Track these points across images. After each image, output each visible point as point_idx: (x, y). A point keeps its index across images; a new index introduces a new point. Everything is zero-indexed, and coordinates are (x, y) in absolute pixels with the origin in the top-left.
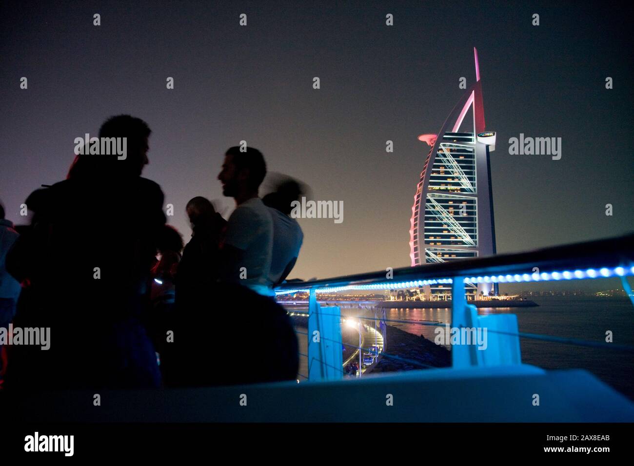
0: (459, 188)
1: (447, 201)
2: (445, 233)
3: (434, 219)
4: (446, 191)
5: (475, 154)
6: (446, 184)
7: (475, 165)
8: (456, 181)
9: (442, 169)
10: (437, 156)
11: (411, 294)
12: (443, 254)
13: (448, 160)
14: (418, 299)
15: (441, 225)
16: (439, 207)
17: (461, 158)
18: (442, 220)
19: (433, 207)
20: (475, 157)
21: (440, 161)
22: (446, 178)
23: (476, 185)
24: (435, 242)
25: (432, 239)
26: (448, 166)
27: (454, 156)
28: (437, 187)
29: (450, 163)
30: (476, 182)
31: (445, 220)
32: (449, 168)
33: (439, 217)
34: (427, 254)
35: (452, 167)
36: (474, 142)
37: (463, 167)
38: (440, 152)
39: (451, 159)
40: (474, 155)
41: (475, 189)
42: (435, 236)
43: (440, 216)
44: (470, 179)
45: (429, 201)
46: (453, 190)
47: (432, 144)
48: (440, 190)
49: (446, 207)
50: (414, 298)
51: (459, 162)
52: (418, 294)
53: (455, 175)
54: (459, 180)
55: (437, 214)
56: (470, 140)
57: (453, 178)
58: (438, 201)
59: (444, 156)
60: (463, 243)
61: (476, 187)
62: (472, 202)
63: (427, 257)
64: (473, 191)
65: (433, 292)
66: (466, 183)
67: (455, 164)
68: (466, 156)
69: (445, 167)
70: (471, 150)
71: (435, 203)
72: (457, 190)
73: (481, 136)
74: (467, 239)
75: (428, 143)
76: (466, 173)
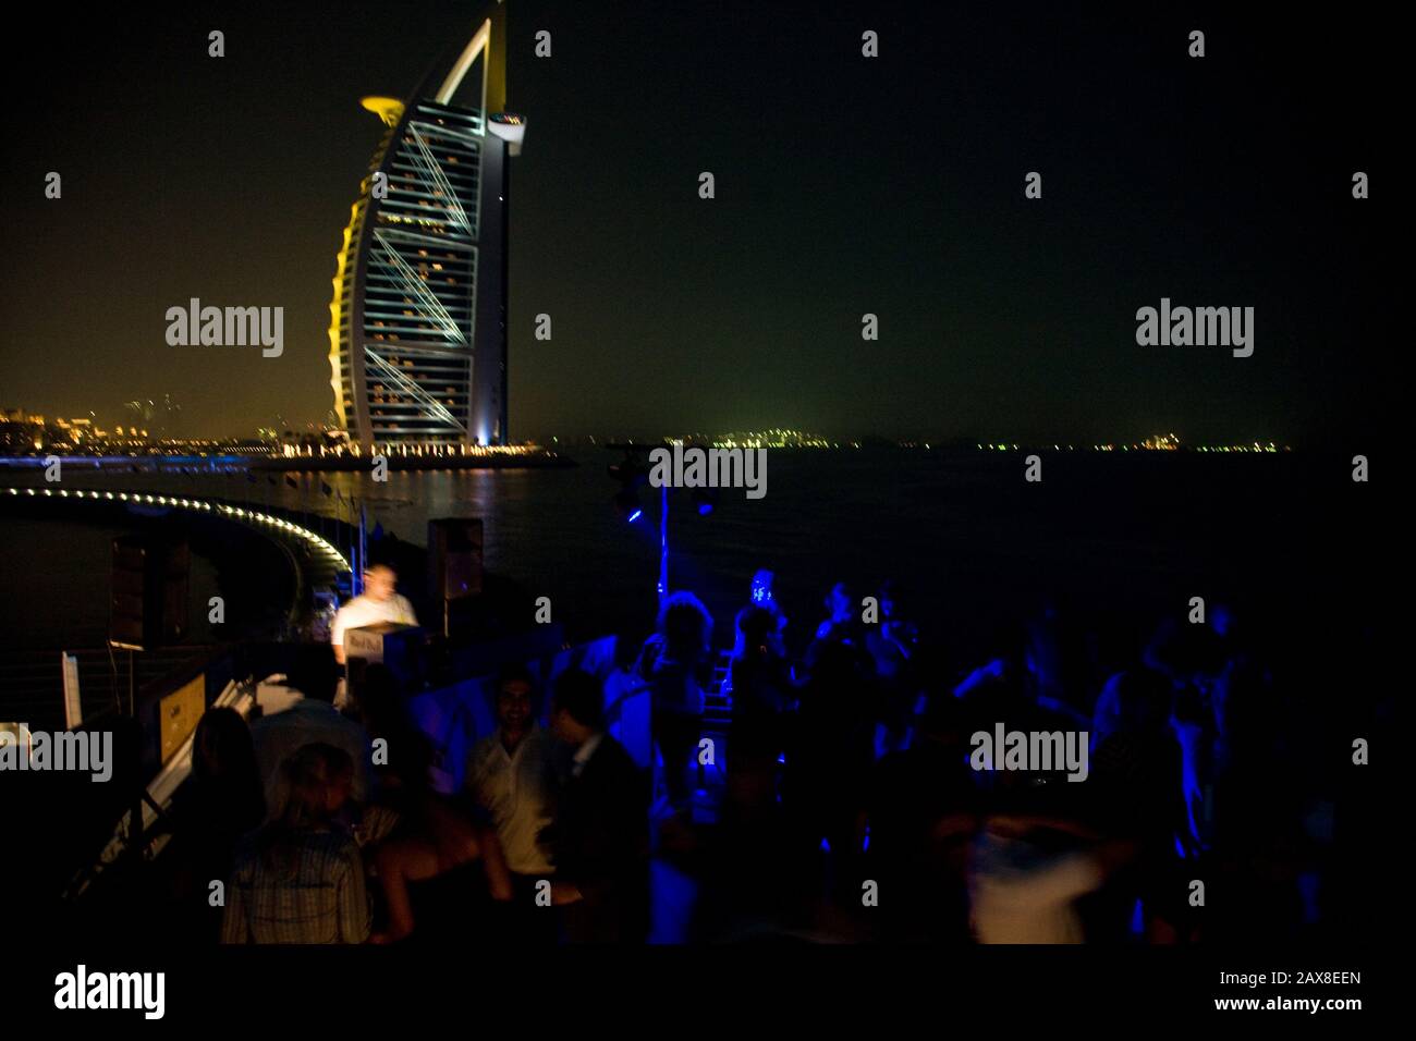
0: (441, 223)
1: (416, 249)
2: (409, 316)
3: (386, 284)
4: (415, 227)
5: (481, 157)
6: (417, 212)
7: (479, 180)
8: (437, 208)
9: (408, 179)
10: (402, 149)
11: (332, 443)
12: (401, 361)
13: (424, 162)
14: (346, 452)
15: (400, 298)
16: (397, 260)
17: (452, 161)
18: (402, 287)
19: (387, 258)
20: (481, 162)
21: (406, 161)
22: (416, 200)
23: (478, 221)
24: (386, 334)
25: (381, 327)
26: (422, 174)
27: (436, 154)
28: (395, 218)
29: (427, 167)
30: (478, 215)
31: (410, 290)
32: (426, 179)
33: (398, 283)
34: (370, 360)
35: (430, 177)
36: (481, 132)
37: (453, 181)
38: (408, 141)
39: (429, 158)
40: (478, 159)
41: (474, 231)
42: (386, 322)
43: (400, 279)
44: (467, 208)
45: (378, 245)
46: (430, 228)
47: (391, 120)
48: (402, 225)
49: (413, 262)
50: (339, 450)
51: (446, 168)
52: (345, 442)
53: (438, 195)
54: (444, 207)
55: (392, 275)
56: (474, 125)
57: (431, 202)
58: (397, 247)
59: (417, 150)
60: (442, 338)
61: (477, 227)
62: (467, 255)
63: (368, 365)
64: (470, 232)
65: (378, 437)
66: (457, 216)
67: (437, 171)
68: (460, 158)
69: (416, 175)
70: (473, 146)
71: (391, 252)
72: (438, 227)
73: (497, 121)
74: (452, 330)
75: (383, 117)
76: (459, 194)
